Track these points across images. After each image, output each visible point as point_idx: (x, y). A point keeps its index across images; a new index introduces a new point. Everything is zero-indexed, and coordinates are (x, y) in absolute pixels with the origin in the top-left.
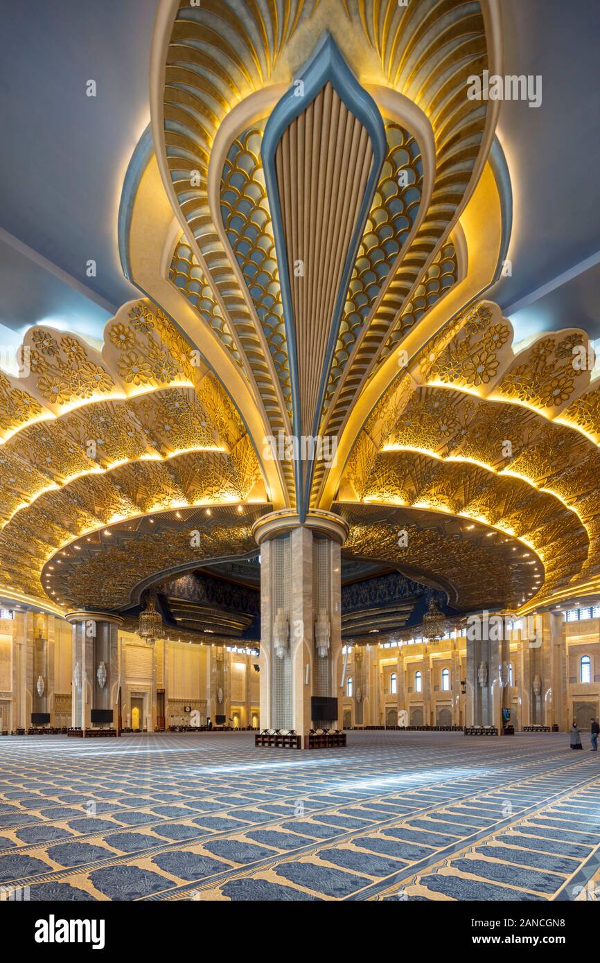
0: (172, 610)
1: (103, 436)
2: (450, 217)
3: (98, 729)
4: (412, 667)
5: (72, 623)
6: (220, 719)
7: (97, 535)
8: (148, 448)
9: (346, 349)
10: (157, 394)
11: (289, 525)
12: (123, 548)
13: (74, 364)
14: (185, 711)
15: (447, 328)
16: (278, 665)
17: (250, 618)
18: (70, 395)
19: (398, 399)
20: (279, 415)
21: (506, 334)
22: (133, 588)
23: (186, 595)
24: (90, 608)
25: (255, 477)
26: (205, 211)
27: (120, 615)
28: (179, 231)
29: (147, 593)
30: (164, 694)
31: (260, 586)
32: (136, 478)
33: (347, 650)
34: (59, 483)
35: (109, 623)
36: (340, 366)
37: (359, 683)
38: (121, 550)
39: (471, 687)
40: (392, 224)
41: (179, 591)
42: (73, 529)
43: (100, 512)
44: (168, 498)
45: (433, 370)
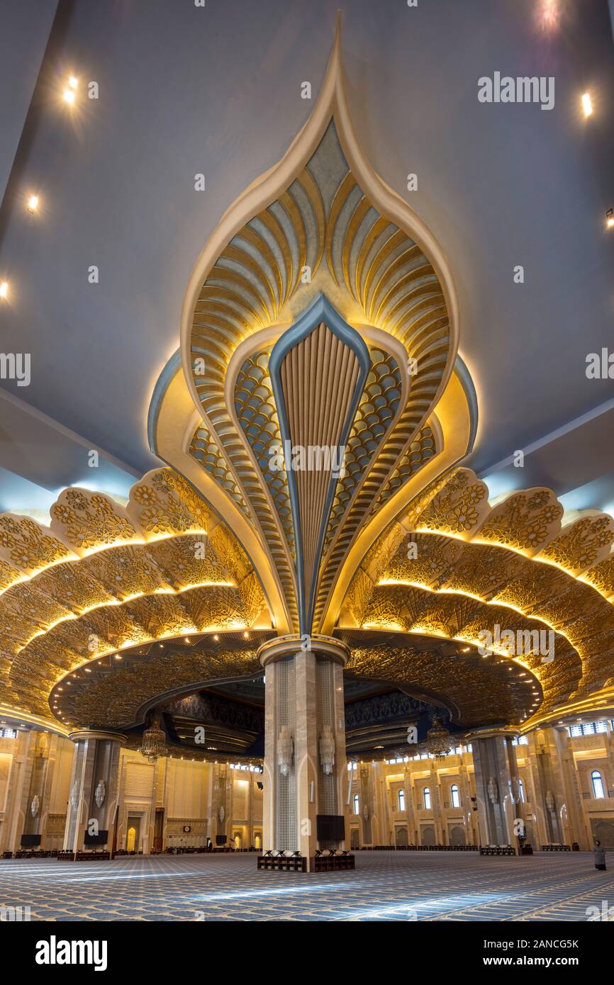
0: (176, 728)
1: (121, 574)
2: (426, 409)
3: (90, 851)
4: (420, 784)
5: (75, 741)
6: (221, 839)
7: (108, 658)
8: (163, 583)
9: (343, 504)
10: (174, 540)
11: (292, 649)
12: (132, 671)
13: (101, 517)
14: (184, 831)
15: (430, 488)
16: (282, 783)
17: (254, 735)
18: (95, 541)
19: (390, 542)
20: (283, 556)
21: (482, 492)
22: (139, 707)
23: (191, 714)
24: (94, 727)
25: (260, 607)
26: (222, 405)
27: (123, 734)
28: (199, 419)
29: (152, 712)
30: (163, 813)
31: (264, 704)
32: (150, 609)
33: (352, 766)
34: (76, 613)
35: (112, 741)
36: (338, 518)
37: (365, 801)
38: (131, 672)
39: (482, 803)
40: (378, 414)
41: (184, 710)
42: (85, 654)
43: (113, 638)
44: (178, 625)
45: (420, 520)
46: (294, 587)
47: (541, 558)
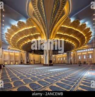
2: (63, 7)
3: (27, 64)
5: (25, 53)
7: (27, 43)
8: (31, 34)
9: (52, 22)
10: (32, 28)
15: (63, 20)
18: (23, 28)
19: (58, 28)
20: (45, 30)
21: (70, 20)
24: (26, 51)
25: (43, 37)
26: (36, 7)
28: (33, 10)
30: (34, 60)
34: (22, 38)
35: (28, 53)
36: (52, 24)
37: (55, 59)
39: (67, 59)
40: (57, 8)
42: (24, 43)
43: (27, 41)
44: (34, 39)
45: (62, 24)
47: (77, 30)
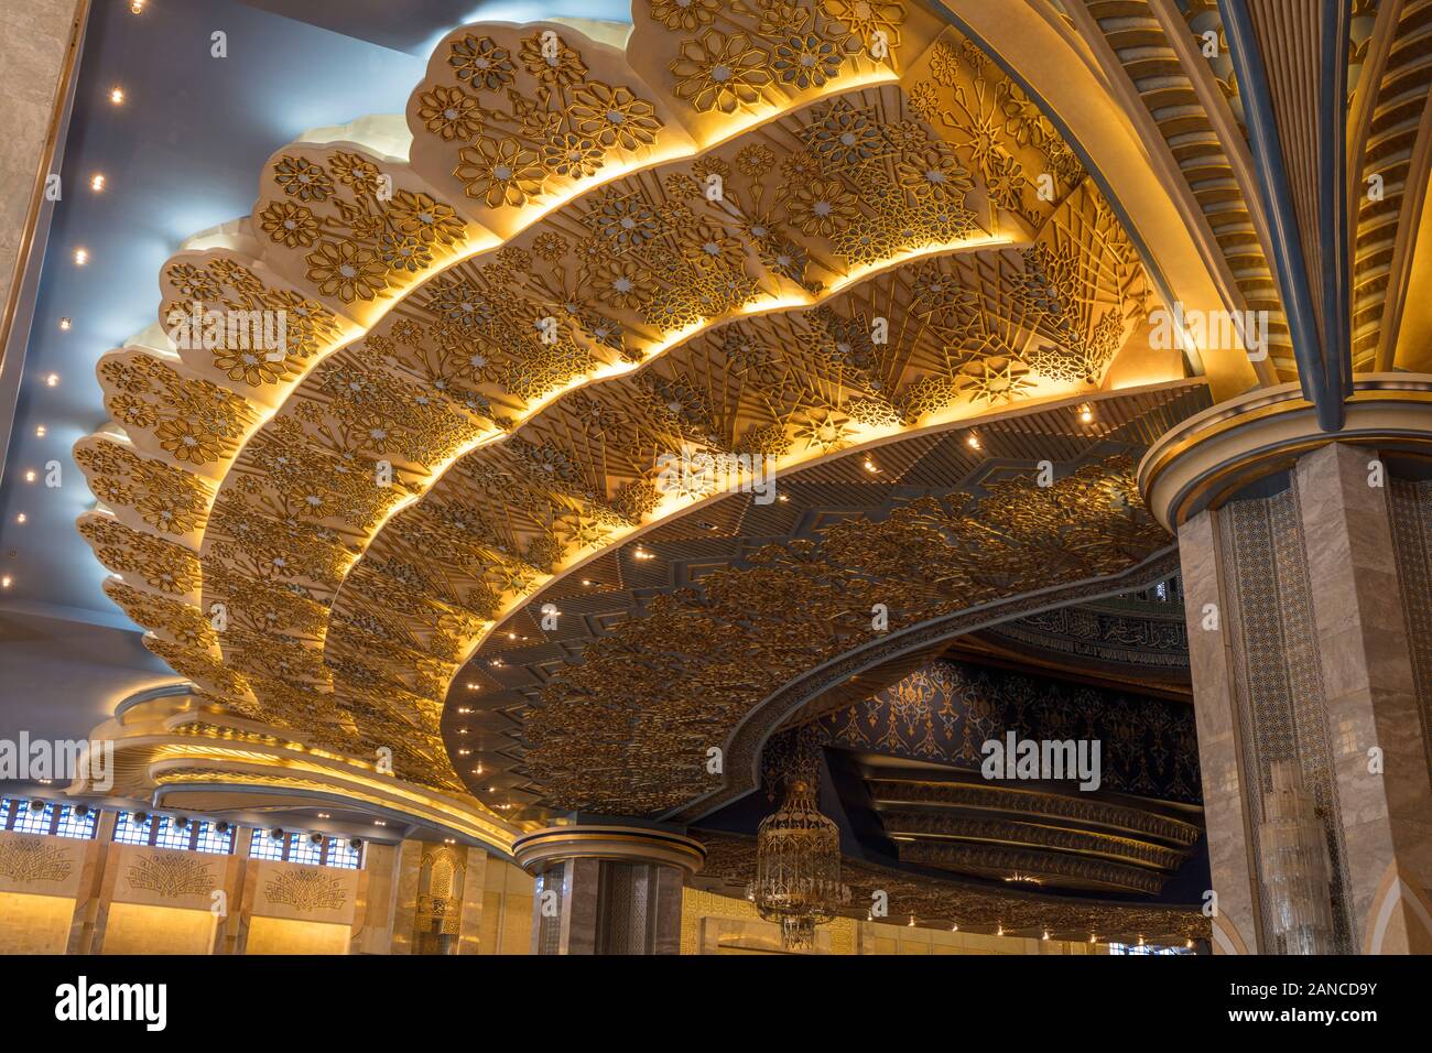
0: (880, 804)
1: (631, 269)
5: (532, 870)
7: (613, 562)
8: (766, 279)
11: (1277, 446)
12: (694, 599)
13: (554, 99)
18: (541, 177)
20: (1191, 98)
22: (734, 731)
23: (929, 745)
24: (592, 814)
25: (1131, 304)
27: (690, 833)
29: (784, 747)
31: (1190, 686)
32: (732, 372)
34: (503, 422)
35: (653, 864)
38: (689, 605)
41: (902, 729)
42: (541, 554)
43: (622, 491)
44: (832, 416)
46: (1249, 203)
